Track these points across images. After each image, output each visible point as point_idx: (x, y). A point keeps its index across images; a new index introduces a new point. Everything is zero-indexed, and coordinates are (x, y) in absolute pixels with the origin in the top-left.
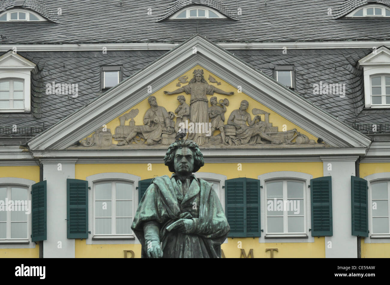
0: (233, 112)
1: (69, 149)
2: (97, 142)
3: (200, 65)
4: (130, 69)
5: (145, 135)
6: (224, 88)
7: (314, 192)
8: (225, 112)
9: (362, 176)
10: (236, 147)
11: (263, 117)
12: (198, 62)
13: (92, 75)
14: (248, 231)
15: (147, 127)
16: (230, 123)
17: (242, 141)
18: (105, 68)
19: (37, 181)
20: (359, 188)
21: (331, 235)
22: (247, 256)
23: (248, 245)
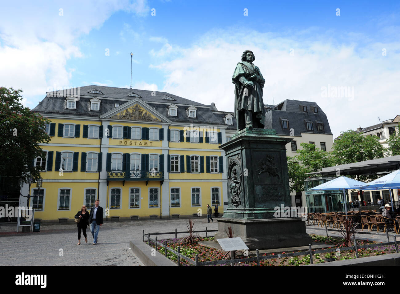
0: (144, 114)
1: (108, 119)
2: (115, 117)
3: (137, 104)
4: (120, 104)
5: (125, 117)
6: (142, 109)
7: (160, 131)
8: (142, 114)
9: (170, 129)
10: (145, 121)
11: (150, 115)
13: (112, 105)
14: (146, 138)
16: (143, 116)
18: (115, 103)
19: (101, 125)
20: (169, 131)
21: (163, 140)
22: (146, 144)
23: (146, 141)
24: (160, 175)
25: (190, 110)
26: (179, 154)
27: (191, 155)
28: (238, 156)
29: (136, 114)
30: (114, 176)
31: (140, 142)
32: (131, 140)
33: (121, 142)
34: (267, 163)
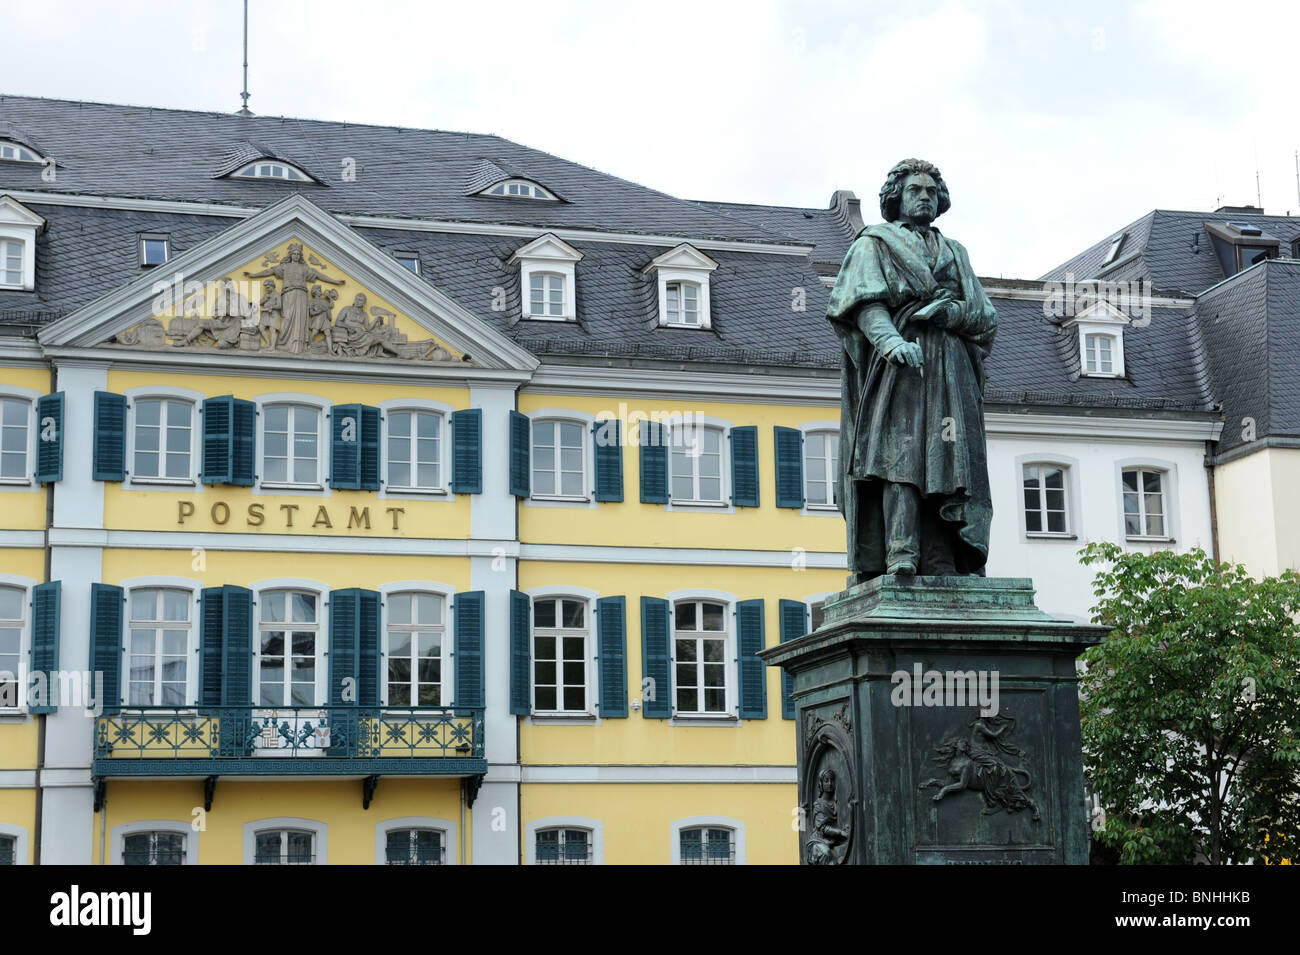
0: (343, 309)
1: (99, 346)
2: (143, 340)
3: (298, 239)
4: (181, 240)
5: (216, 334)
6: (332, 274)
7: (457, 430)
8: (331, 308)
9: (522, 411)
10: (349, 359)
11: (386, 320)
12: (293, 233)
13: (125, 244)
14: (362, 481)
15: (219, 322)
16: (340, 324)
17: (357, 352)
18: (144, 236)
19: (47, 391)
20: (519, 427)
21: (479, 492)
22: (360, 517)
23: (361, 501)
24: (459, 733)
25: (664, 277)
26: (592, 588)
27: (673, 590)
28: (844, 710)
29: (287, 313)
30: (142, 747)
31: (322, 510)
32: (254, 495)
33: (187, 510)
34: (977, 748)
